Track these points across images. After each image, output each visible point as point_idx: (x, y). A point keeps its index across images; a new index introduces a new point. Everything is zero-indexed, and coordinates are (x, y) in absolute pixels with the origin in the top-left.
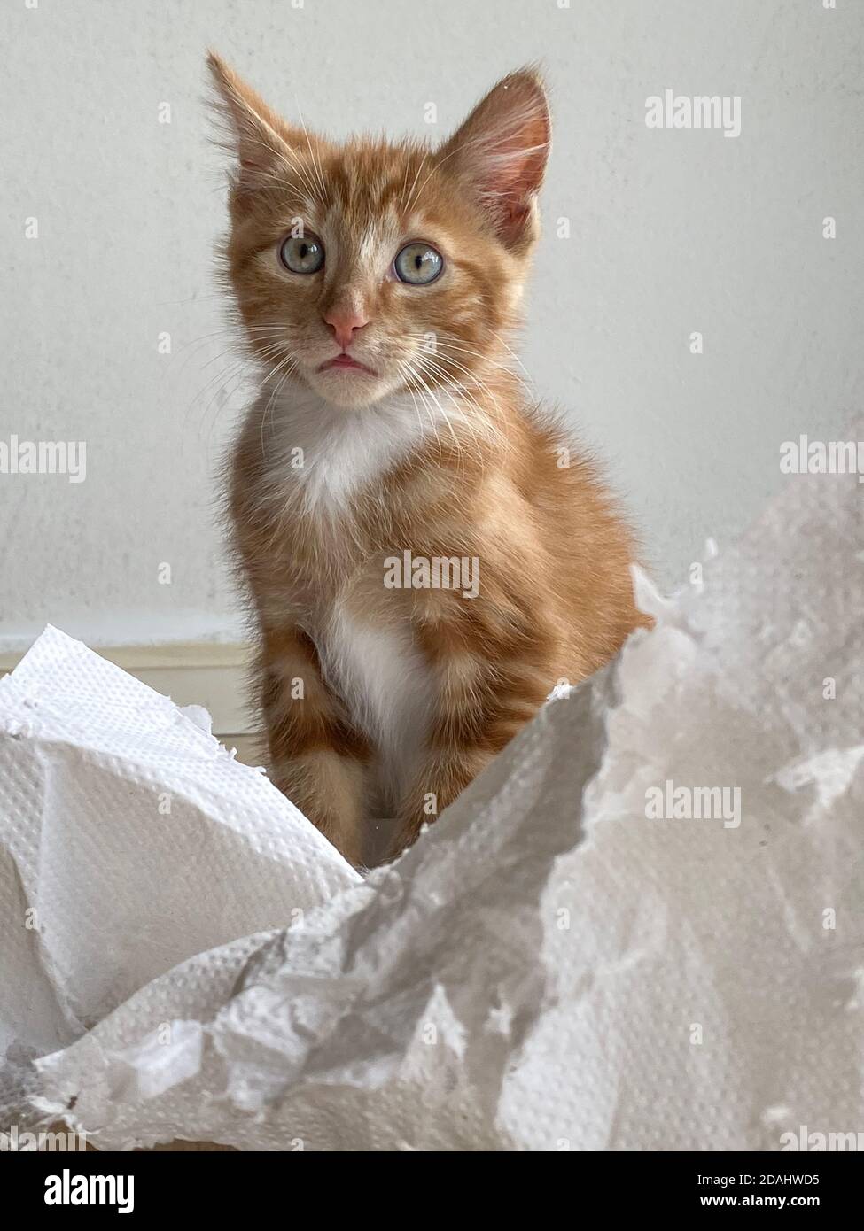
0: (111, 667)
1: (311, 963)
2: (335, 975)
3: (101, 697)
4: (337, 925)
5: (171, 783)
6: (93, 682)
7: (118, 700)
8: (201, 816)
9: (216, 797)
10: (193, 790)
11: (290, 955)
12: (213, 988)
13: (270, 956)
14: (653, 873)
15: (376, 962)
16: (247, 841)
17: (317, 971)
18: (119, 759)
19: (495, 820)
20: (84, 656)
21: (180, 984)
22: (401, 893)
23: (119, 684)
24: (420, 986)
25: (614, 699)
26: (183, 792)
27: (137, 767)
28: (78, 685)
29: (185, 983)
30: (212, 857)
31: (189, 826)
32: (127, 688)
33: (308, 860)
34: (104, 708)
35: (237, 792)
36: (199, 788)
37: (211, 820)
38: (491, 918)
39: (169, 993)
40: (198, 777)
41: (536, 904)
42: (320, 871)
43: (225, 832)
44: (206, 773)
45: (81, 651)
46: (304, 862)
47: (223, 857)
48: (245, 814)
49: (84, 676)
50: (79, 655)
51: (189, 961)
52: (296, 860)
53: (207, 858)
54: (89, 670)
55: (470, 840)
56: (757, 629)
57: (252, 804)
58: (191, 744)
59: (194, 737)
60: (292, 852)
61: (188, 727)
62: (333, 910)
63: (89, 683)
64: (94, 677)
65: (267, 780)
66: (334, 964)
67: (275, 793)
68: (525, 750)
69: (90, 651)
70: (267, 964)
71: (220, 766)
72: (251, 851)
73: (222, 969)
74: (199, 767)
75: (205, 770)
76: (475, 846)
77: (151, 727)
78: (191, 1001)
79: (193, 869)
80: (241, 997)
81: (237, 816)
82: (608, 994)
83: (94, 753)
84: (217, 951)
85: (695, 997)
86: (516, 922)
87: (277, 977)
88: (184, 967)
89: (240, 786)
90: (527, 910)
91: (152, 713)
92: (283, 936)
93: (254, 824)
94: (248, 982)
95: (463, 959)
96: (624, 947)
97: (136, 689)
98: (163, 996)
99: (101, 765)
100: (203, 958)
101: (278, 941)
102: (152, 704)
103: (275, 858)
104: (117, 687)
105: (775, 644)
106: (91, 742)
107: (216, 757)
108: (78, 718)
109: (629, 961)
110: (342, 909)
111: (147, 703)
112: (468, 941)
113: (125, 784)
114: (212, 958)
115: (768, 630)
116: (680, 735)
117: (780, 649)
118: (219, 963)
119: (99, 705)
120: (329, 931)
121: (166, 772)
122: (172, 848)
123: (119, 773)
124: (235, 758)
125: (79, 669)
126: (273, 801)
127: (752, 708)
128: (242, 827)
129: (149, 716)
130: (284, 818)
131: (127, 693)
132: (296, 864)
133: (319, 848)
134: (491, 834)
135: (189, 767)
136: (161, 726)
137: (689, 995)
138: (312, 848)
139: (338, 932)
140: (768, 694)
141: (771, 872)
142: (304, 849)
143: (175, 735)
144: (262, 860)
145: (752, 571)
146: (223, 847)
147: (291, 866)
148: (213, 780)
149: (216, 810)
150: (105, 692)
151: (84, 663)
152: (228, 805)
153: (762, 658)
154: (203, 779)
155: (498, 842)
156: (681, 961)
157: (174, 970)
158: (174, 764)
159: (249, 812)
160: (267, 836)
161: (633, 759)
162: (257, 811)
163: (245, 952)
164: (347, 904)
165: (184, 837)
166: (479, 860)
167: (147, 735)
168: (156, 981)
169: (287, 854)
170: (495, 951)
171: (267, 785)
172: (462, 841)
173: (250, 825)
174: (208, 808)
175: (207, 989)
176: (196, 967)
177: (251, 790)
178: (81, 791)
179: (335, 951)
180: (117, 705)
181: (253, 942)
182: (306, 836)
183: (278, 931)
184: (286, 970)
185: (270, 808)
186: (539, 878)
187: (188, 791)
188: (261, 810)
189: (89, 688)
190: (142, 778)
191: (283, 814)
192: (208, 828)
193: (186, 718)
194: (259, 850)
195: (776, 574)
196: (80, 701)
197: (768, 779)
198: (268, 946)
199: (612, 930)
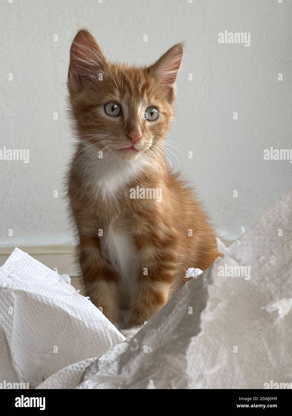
0: (37, 262)
1: (107, 371)
2: (116, 375)
3: (34, 273)
4: (115, 357)
5: (57, 303)
6: (31, 267)
7: (39, 273)
8: (68, 314)
9: (73, 308)
10: (65, 306)
11: (100, 368)
12: (73, 378)
13: (93, 368)
14: (223, 339)
15: (129, 371)
16: (84, 323)
17: (109, 374)
18: (40, 296)
19: (170, 322)
20: (28, 258)
21: (62, 376)
22: (138, 347)
23: (40, 268)
24: (145, 380)
25: (211, 282)
26: (62, 307)
27: (46, 298)
28: (26, 268)
29: (63, 376)
30: (71, 329)
31: (64, 318)
32: (42, 269)
33: (104, 330)
34: (35, 276)
35: (80, 306)
36: (67, 305)
37: (71, 316)
38: (169, 357)
39: (58, 379)
40: (67, 301)
41: (185, 354)
42: (108, 333)
43: (76, 321)
44: (70, 300)
45: (27, 256)
46: (103, 330)
47: (75, 329)
48: (83, 314)
49: (28, 265)
50: (26, 258)
51: (65, 368)
52: (100, 330)
53: (70, 329)
54: (30, 263)
55: (161, 329)
56: (258, 258)
57: (85, 310)
58: (64, 288)
59: (65, 286)
60: (99, 327)
61: (63, 283)
62: (114, 351)
63: (30, 268)
64: (31, 265)
65: (90, 301)
66: (115, 371)
67: (93, 306)
68: (180, 297)
69: (30, 256)
70: (92, 371)
71: (74, 297)
72: (85, 327)
73: (76, 371)
74: (67, 298)
75: (69, 299)
76: (163, 331)
77: (51, 283)
78: (66, 382)
79: (65, 333)
80: (83, 383)
81: (80, 315)
82: (208, 381)
83: (32, 294)
84: (74, 365)
85: (237, 382)
86: (178, 360)
87: (95, 376)
88: (63, 370)
89: (81, 304)
90: (182, 356)
91: (51, 278)
92: (97, 361)
93: (86, 317)
94: (86, 377)
95: (159, 371)
96: (213, 365)
97: (45, 269)
98: (56, 380)
99: (34, 298)
100: (70, 367)
101: (95, 363)
102: (51, 275)
103: (93, 329)
104: (39, 269)
105: (264, 263)
106: (31, 290)
107: (72, 293)
108: (26, 281)
109: (215, 370)
110: (117, 351)
111: (49, 274)
112: (161, 365)
113: (42, 304)
114: (73, 367)
115: (262, 258)
116: (232, 293)
117: (266, 264)
118: (75, 369)
119: (33, 275)
120: (113, 359)
121: (56, 300)
122: (58, 326)
123: (40, 300)
124: (79, 293)
125: (26, 263)
126: (92, 309)
127: (256, 284)
128: (82, 318)
129: (50, 279)
130: (96, 315)
131: (43, 271)
132: (100, 331)
133: (108, 325)
134: (169, 327)
135: (64, 298)
136: (54, 282)
137: (235, 382)
138: (106, 325)
139: (116, 359)
140: (262, 280)
141: (263, 340)
142: (103, 326)
143: (59, 285)
144: (89, 330)
145: (257, 238)
146: (76, 326)
147: (99, 332)
148: (72, 302)
149: (73, 313)
150: (35, 271)
151: (28, 261)
152: (77, 311)
153: (260, 268)
154: (69, 302)
155: (171, 329)
156: (233, 370)
157: (60, 371)
158: (59, 297)
159: (84, 313)
160: (90, 321)
161: (217, 301)
162: (87, 313)
163: (84, 365)
164: (119, 349)
165: (62, 322)
166: (165, 336)
167: (49, 286)
168: (54, 375)
169: (97, 328)
170: (170, 369)
171: (90, 303)
172: (159, 329)
173: (84, 318)
174: (70, 312)
175: (71, 378)
176: (67, 370)
177: (85, 306)
178: (27, 306)
179: (115, 366)
180: (39, 275)
181: (87, 362)
182: (103, 321)
183: (96, 358)
184: (99, 374)
185: (91, 312)
186: (186, 344)
187: (64, 307)
188: (88, 312)
189: (30, 269)
190: (48, 302)
191: (96, 314)
192: (70, 319)
193: (62, 279)
194: (88, 326)
195: (265, 239)
196: (27, 274)
197: (262, 308)
198: (92, 364)
199: (209, 359)
